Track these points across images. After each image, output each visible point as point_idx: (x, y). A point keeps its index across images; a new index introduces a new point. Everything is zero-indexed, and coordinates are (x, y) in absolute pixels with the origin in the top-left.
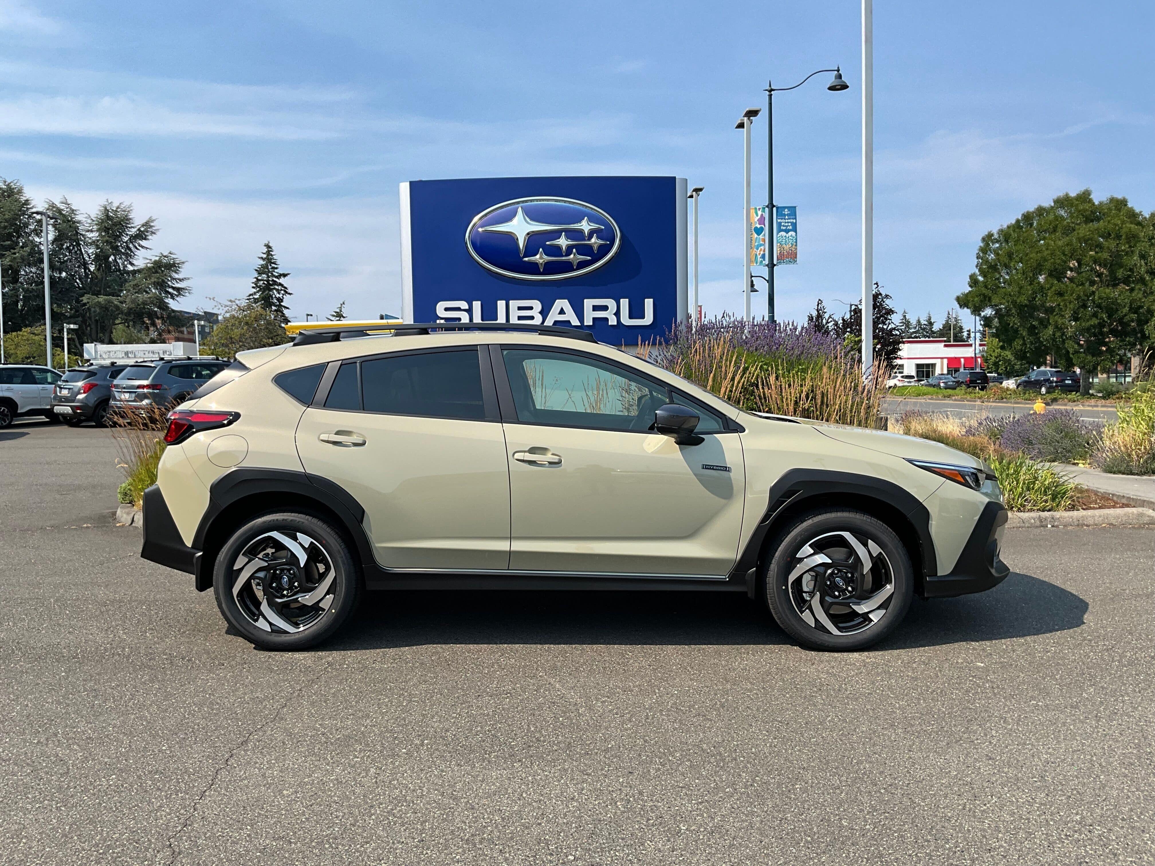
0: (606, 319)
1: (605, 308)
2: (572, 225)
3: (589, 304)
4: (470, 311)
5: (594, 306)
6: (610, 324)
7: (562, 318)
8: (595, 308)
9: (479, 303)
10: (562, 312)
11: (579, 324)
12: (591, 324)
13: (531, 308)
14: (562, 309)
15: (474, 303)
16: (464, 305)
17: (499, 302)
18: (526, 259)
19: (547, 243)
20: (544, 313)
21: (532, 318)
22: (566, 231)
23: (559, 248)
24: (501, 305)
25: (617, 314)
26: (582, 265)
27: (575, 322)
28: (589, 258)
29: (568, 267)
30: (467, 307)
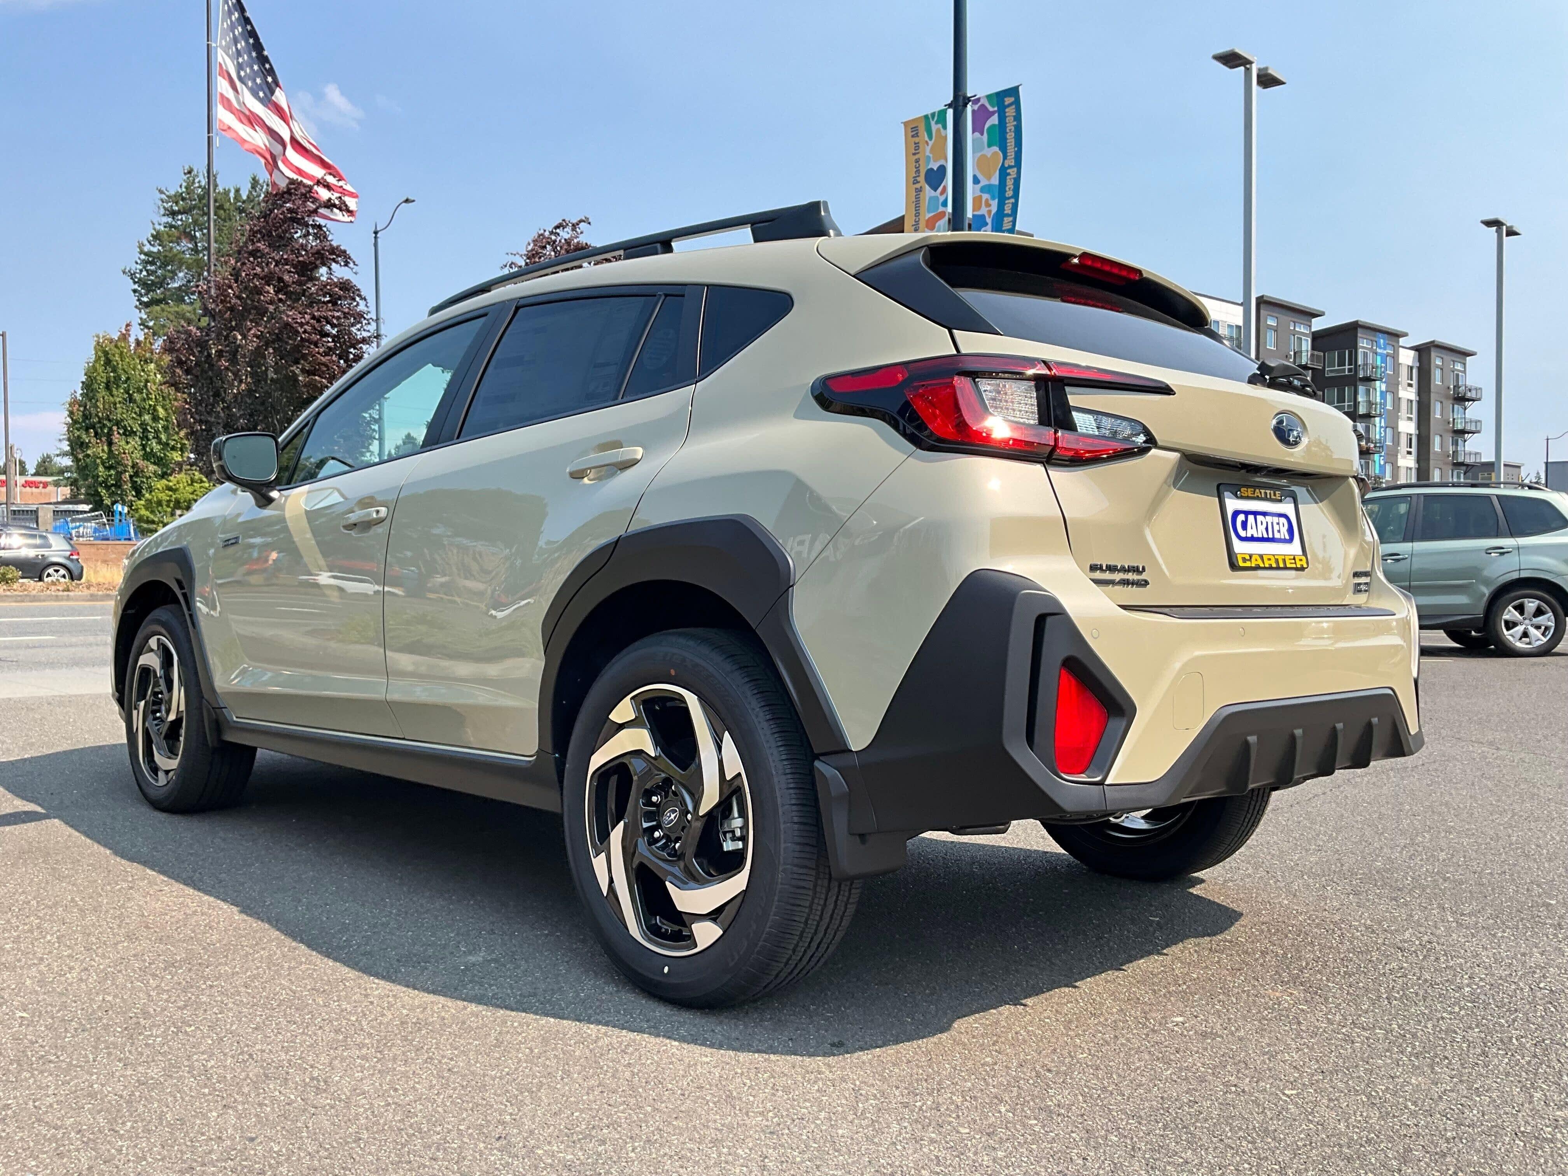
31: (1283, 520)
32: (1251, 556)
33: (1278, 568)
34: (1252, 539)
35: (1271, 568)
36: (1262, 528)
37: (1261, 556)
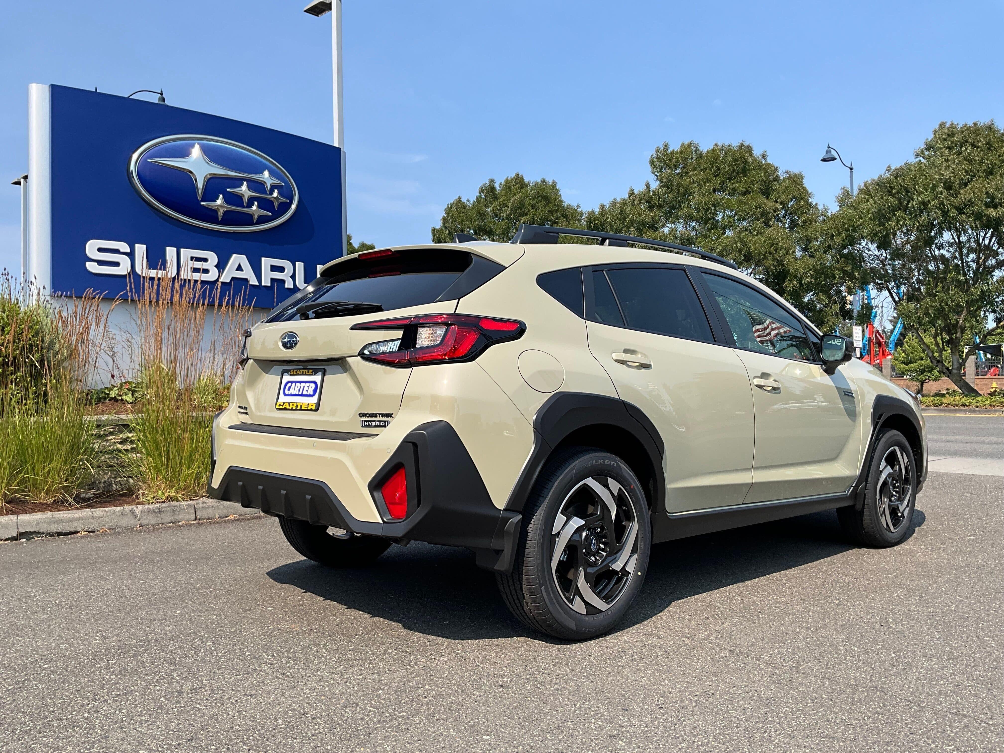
0: (283, 281)
1: (281, 269)
2: (254, 175)
3: (266, 262)
4: (131, 255)
5: (272, 266)
6: (286, 286)
7: (239, 275)
8: (274, 268)
9: (144, 247)
10: (239, 268)
11: (257, 284)
12: (269, 285)
13: (205, 260)
14: (240, 265)
15: (137, 246)
16: (124, 247)
17: (168, 249)
18: (202, 203)
19: (228, 190)
20: (221, 266)
21: (206, 271)
22: (248, 180)
23: (240, 197)
24: (171, 252)
25: (293, 277)
26: (262, 220)
27: (253, 281)
28: (270, 214)
29: (248, 220)
30: (128, 250)
31: (313, 385)
32: (284, 403)
33: (296, 410)
34: (291, 395)
35: (292, 409)
36: (297, 389)
37: (289, 403)
